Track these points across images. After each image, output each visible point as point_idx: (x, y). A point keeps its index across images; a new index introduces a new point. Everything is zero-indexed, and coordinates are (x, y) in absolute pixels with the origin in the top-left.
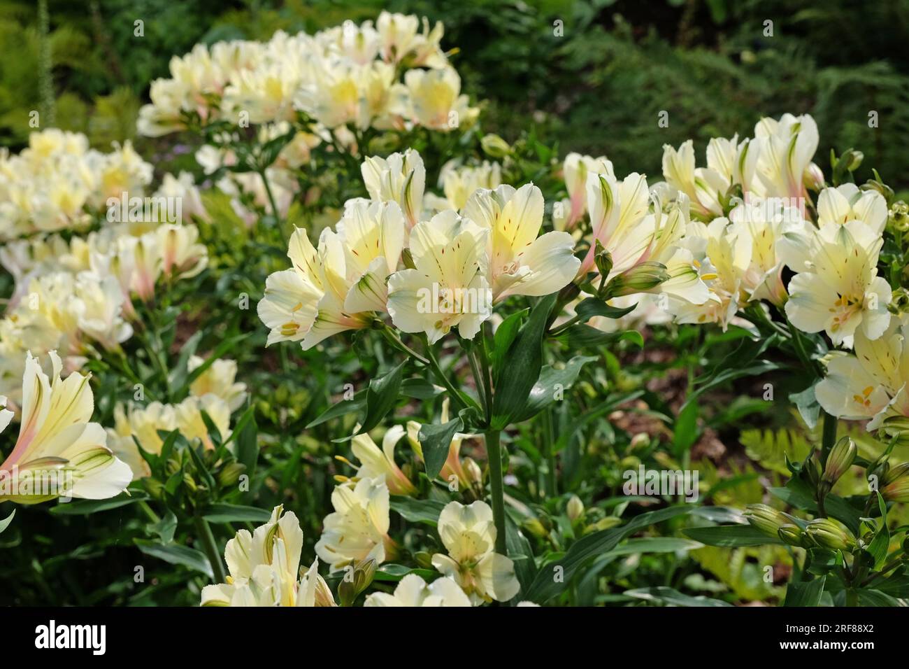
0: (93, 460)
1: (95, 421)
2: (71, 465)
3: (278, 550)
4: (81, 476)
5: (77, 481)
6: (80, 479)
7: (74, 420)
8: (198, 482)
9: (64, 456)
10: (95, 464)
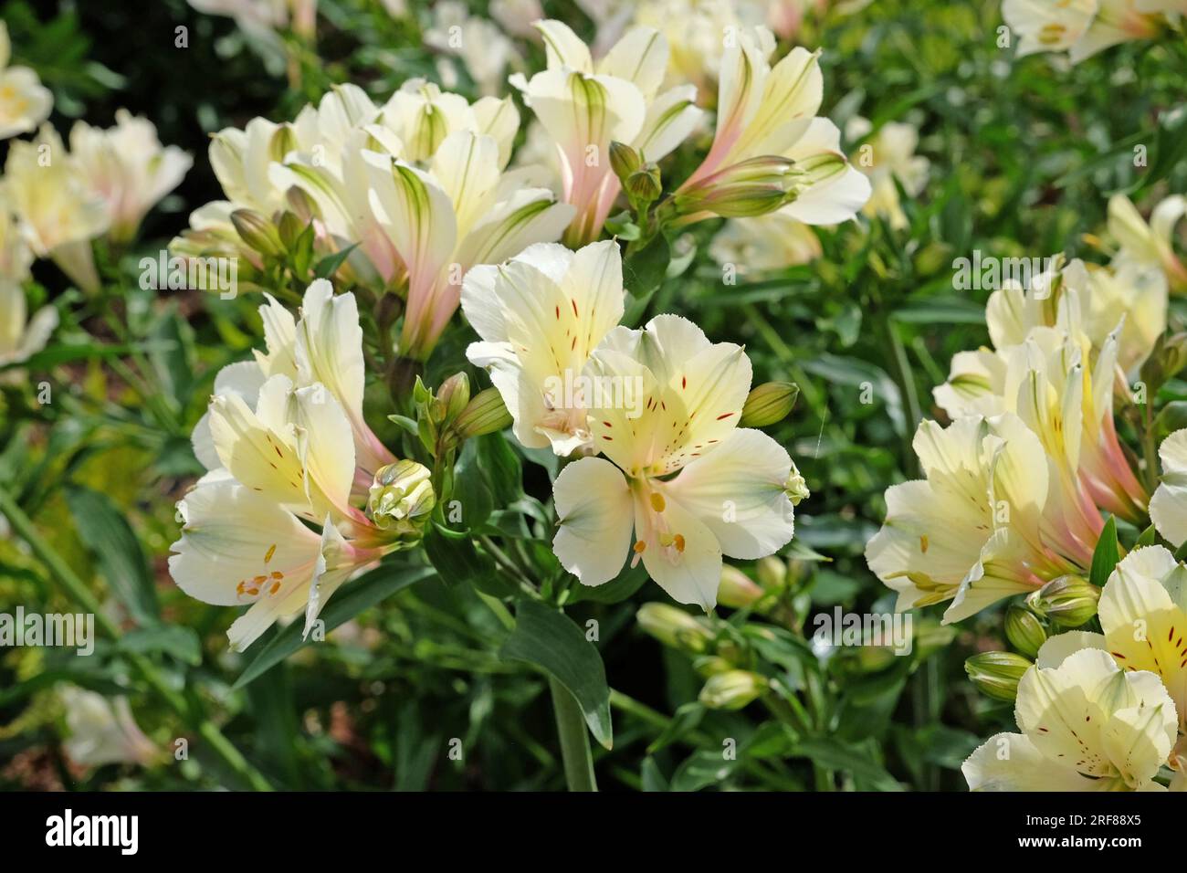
0: (817, 171)
1: (823, 116)
2: (797, 167)
3: (1068, 306)
4: (810, 183)
5: (803, 189)
6: (808, 188)
7: (795, 113)
8: (887, 266)
9: (788, 155)
10: (821, 175)
